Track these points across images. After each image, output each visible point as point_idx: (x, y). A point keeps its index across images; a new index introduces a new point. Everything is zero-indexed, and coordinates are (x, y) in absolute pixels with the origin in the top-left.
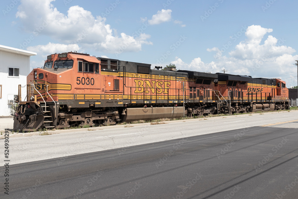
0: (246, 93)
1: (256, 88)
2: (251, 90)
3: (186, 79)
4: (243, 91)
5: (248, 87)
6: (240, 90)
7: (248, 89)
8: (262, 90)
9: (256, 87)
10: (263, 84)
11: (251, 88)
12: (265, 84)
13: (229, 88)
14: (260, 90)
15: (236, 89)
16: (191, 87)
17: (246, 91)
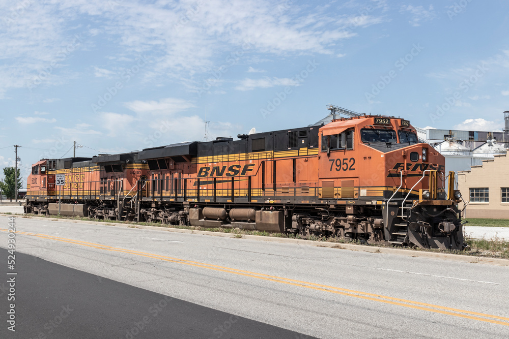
0: (194, 181)
1: (224, 168)
2: (210, 172)
3: (98, 168)
4: (185, 176)
5: (199, 167)
6: (176, 175)
7: (198, 170)
8: (250, 168)
9: (225, 164)
10: (253, 151)
11: (208, 169)
12: (264, 150)
13: (153, 173)
14: (241, 169)
15: (168, 175)
16: (102, 179)
17: (195, 175)
